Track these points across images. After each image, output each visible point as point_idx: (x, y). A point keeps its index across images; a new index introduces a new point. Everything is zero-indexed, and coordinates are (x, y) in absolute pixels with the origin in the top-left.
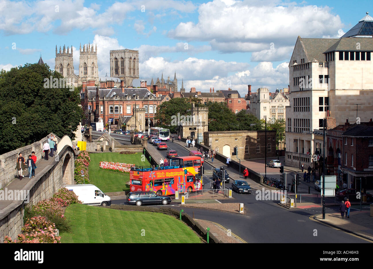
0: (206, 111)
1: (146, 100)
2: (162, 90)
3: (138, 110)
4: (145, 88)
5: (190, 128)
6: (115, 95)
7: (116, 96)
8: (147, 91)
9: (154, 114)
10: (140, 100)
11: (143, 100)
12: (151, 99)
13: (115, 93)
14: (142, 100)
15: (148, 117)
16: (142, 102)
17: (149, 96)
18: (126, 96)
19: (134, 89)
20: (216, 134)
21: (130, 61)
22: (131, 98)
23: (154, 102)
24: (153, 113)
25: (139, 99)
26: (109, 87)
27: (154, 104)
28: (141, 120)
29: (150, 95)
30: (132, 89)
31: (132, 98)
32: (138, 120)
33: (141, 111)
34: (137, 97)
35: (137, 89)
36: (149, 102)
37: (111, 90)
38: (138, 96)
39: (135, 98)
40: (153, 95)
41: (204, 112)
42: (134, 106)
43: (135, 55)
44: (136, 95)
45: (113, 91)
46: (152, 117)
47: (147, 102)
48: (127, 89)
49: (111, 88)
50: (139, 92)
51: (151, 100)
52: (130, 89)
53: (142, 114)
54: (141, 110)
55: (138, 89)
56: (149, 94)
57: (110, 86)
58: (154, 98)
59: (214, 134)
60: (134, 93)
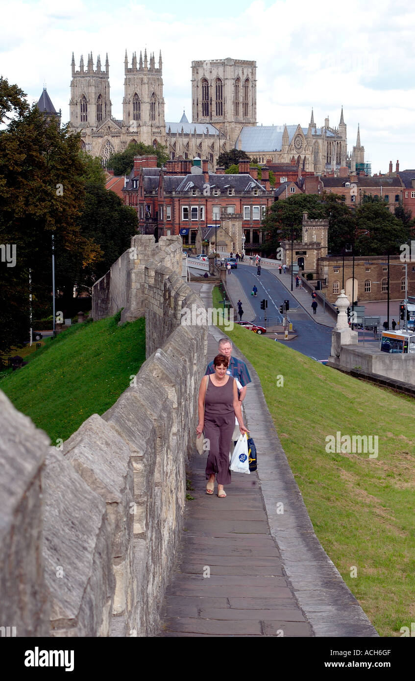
0: (324, 226)
1: (246, 195)
2: (288, 168)
3: (230, 216)
4: (247, 173)
5: (296, 252)
6: (193, 187)
7: (194, 188)
8: (249, 180)
9: (261, 222)
10: (237, 195)
11: (241, 195)
12: (255, 194)
13: (192, 184)
14: (239, 195)
15: (251, 226)
16: (241, 200)
17: (252, 188)
18: (212, 188)
19: (227, 176)
20: (336, 262)
21: (236, 87)
22: (220, 193)
23: (261, 200)
24: (259, 219)
25: (234, 195)
26: (181, 173)
27: (262, 203)
28: (234, 233)
29: (254, 187)
30: (223, 177)
31: (222, 192)
32: (230, 234)
33: (234, 218)
34: (230, 191)
35: (231, 176)
36: (252, 200)
37: (185, 177)
38: (233, 190)
39: (228, 192)
40: (259, 188)
41: (321, 227)
42: (223, 209)
43: (248, 71)
44: (229, 187)
45: (188, 180)
46: (258, 226)
47: (249, 200)
48: (215, 176)
49: (186, 173)
50: (236, 181)
51: (256, 197)
52: (219, 176)
53: (237, 224)
54: (234, 216)
55: (234, 176)
56: (253, 185)
57: (183, 171)
58: (262, 193)
59: (331, 262)
60: (226, 183)
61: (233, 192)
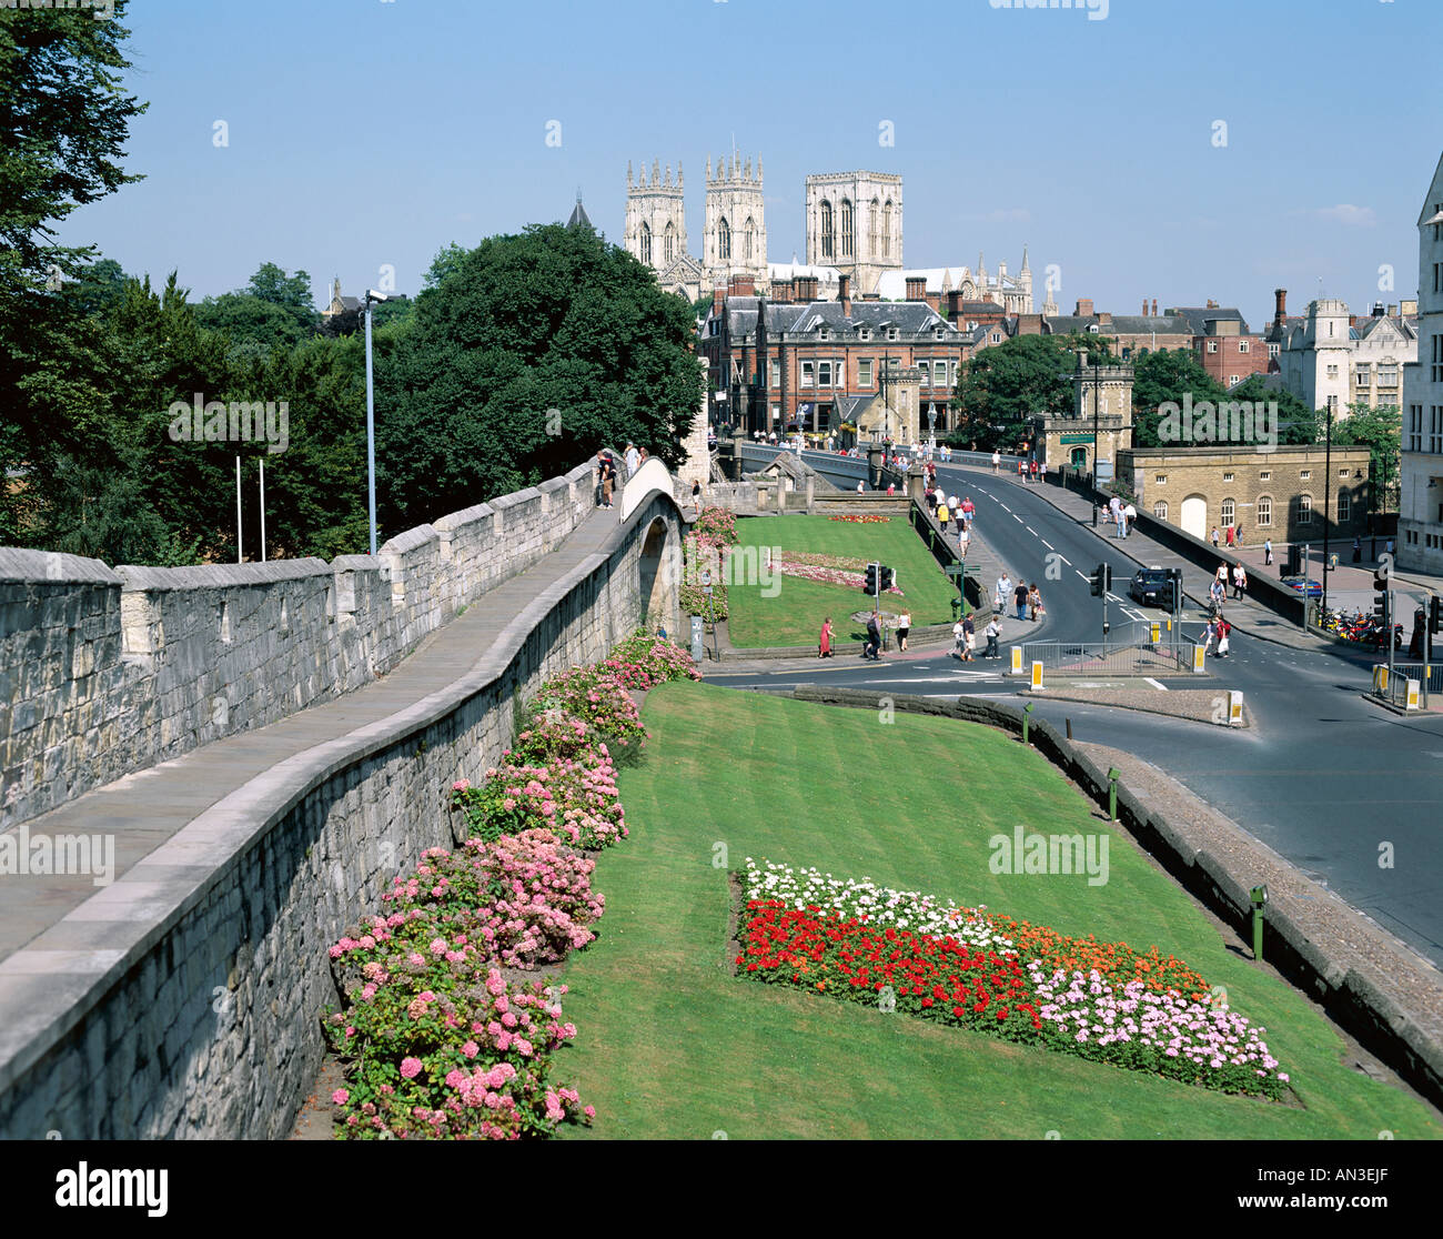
0: (1124, 378)
1: (922, 341)
2: (980, 308)
3: (897, 375)
4: (922, 300)
6: (822, 325)
7: (824, 327)
8: (925, 312)
9: (950, 390)
10: (905, 341)
11: (913, 340)
12: (939, 337)
13: (819, 320)
14: (908, 340)
15: (931, 398)
16: (912, 350)
17: (933, 328)
18: (856, 328)
19: (884, 306)
20: (1160, 459)
21: (873, 212)
22: (872, 336)
23: (950, 349)
24: (945, 385)
25: (898, 340)
26: (800, 300)
27: (951, 354)
28: (904, 409)
29: (937, 325)
30: (878, 306)
31: (877, 334)
32: (896, 410)
33: (906, 378)
34: (891, 332)
35: (893, 306)
36: (932, 348)
37: (806, 307)
38: (898, 329)
39: (888, 335)
40: (946, 326)
41: (1118, 383)
42: (884, 362)
43: (889, 190)
44: (890, 325)
45: (813, 312)
46: (944, 399)
47: (928, 349)
48: (862, 306)
49: (809, 300)
50: (902, 313)
51: (939, 344)
52: (870, 306)
53: (910, 389)
54: (905, 374)
55: (897, 306)
56: (934, 321)
57: (803, 296)
58: (951, 335)
59: (1150, 458)
60: (884, 319)
61: (897, 334)
